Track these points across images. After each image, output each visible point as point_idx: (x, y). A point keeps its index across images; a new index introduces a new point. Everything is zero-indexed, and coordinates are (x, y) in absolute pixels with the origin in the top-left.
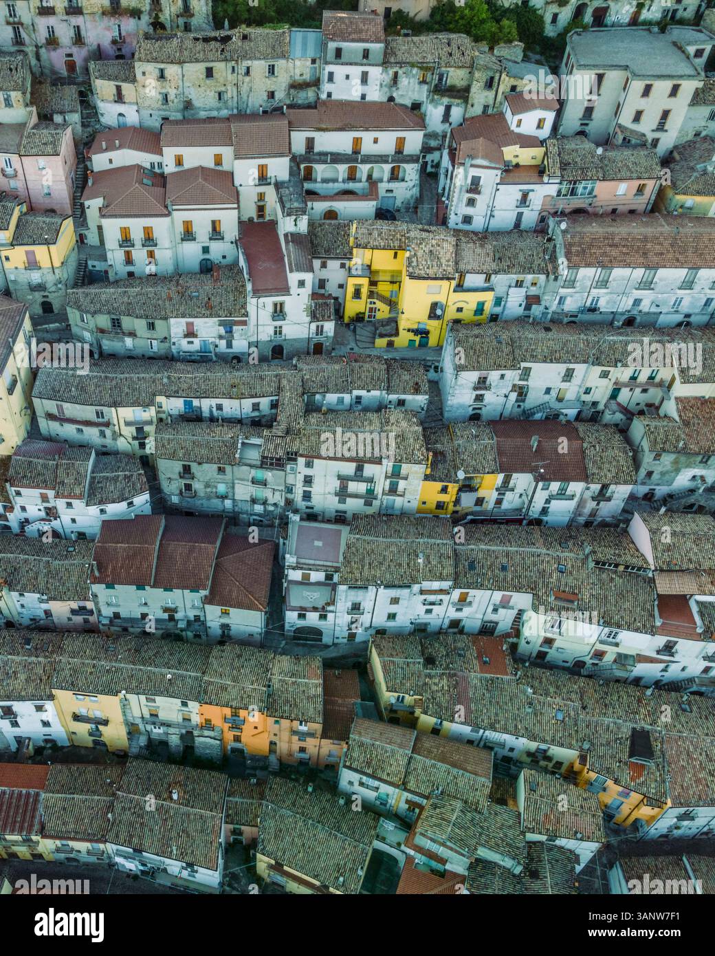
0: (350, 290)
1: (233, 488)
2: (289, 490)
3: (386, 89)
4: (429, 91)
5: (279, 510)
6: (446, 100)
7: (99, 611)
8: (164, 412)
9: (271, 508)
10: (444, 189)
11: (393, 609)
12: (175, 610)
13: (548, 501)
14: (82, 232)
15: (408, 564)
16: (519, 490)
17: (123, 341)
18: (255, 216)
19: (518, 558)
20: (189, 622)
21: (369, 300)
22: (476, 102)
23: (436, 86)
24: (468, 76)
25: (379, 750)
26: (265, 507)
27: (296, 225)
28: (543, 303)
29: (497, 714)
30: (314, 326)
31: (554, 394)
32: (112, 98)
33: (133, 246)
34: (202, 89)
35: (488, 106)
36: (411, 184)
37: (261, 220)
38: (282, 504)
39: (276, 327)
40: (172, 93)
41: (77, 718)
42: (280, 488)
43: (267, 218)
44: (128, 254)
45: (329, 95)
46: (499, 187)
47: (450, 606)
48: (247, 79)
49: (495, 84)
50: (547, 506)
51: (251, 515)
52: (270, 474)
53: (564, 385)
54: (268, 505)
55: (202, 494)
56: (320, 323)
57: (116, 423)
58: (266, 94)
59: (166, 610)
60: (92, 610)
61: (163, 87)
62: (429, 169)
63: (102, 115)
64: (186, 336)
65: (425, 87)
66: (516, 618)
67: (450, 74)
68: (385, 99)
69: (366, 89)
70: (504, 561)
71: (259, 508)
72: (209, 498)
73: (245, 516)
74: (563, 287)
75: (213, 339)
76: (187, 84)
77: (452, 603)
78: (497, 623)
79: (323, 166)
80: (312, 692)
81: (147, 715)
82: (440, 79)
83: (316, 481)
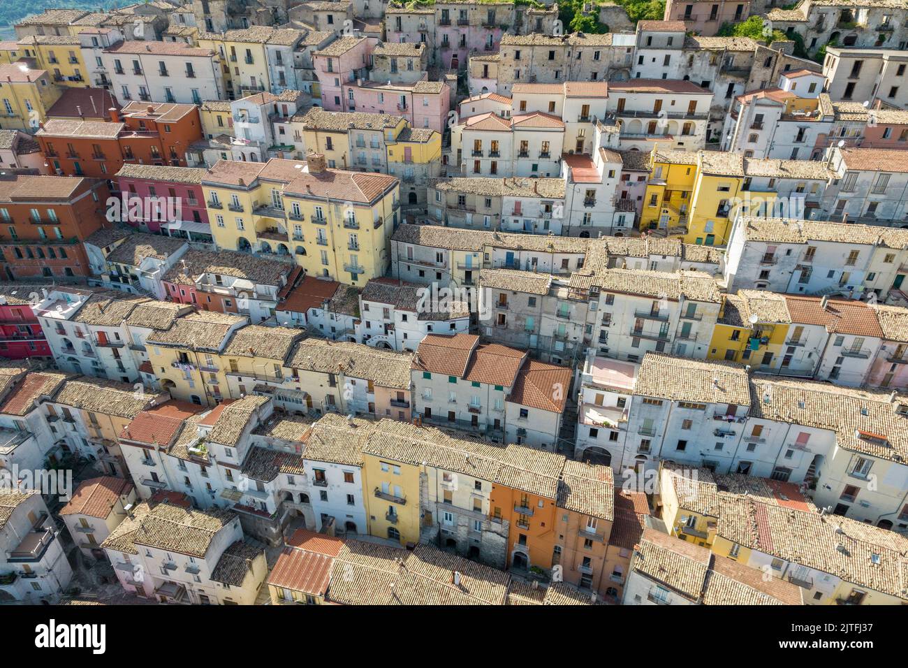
0: (648, 198)
1: (540, 322)
2: (589, 329)
3: (683, 69)
4: (717, 71)
5: (578, 348)
6: (730, 79)
7: (414, 405)
8: (489, 263)
9: (570, 346)
10: (726, 144)
11: (684, 435)
12: (477, 411)
13: (839, 360)
14: (446, 154)
15: (703, 388)
16: (808, 348)
17: (465, 217)
18: (574, 149)
19: (814, 398)
20: (489, 426)
21: (663, 209)
22: (755, 78)
23: (723, 68)
24: (749, 59)
25: (672, 558)
26: (565, 345)
27: (609, 140)
28: (822, 206)
29: (802, 548)
30: (617, 215)
31: (837, 276)
32: (480, 75)
33: (482, 156)
34: (544, 68)
35: (765, 82)
36: (699, 138)
37: (579, 153)
38: (581, 341)
39: (586, 214)
40: (523, 69)
41: (379, 494)
42: (581, 323)
43: (584, 152)
44: (477, 163)
45: (639, 74)
46: (780, 123)
47: (742, 440)
48: (578, 62)
49: (772, 63)
50: (838, 366)
51: (552, 353)
52: (574, 307)
53: (848, 269)
54: (568, 342)
55: (512, 327)
56: (622, 214)
57: (451, 267)
58: (590, 74)
59: (472, 410)
60: (408, 403)
61: (517, 65)
62: (712, 136)
63: (471, 89)
64: (514, 214)
65: (714, 68)
66: (811, 467)
67: (735, 57)
68: (682, 78)
69: (666, 69)
70: (801, 399)
71: (559, 346)
72: (517, 333)
73: (546, 354)
74: (842, 191)
75: (535, 220)
76: (534, 63)
77: (745, 438)
78: (789, 471)
79: (631, 119)
80: (603, 492)
81: (441, 500)
82: (727, 62)
83: (614, 319)
